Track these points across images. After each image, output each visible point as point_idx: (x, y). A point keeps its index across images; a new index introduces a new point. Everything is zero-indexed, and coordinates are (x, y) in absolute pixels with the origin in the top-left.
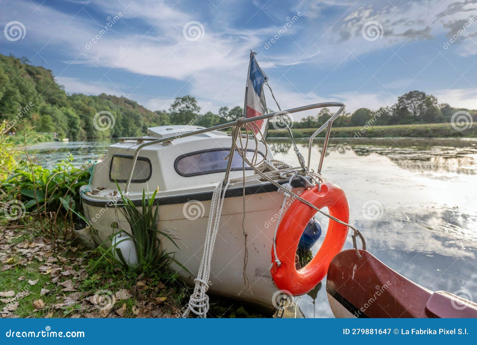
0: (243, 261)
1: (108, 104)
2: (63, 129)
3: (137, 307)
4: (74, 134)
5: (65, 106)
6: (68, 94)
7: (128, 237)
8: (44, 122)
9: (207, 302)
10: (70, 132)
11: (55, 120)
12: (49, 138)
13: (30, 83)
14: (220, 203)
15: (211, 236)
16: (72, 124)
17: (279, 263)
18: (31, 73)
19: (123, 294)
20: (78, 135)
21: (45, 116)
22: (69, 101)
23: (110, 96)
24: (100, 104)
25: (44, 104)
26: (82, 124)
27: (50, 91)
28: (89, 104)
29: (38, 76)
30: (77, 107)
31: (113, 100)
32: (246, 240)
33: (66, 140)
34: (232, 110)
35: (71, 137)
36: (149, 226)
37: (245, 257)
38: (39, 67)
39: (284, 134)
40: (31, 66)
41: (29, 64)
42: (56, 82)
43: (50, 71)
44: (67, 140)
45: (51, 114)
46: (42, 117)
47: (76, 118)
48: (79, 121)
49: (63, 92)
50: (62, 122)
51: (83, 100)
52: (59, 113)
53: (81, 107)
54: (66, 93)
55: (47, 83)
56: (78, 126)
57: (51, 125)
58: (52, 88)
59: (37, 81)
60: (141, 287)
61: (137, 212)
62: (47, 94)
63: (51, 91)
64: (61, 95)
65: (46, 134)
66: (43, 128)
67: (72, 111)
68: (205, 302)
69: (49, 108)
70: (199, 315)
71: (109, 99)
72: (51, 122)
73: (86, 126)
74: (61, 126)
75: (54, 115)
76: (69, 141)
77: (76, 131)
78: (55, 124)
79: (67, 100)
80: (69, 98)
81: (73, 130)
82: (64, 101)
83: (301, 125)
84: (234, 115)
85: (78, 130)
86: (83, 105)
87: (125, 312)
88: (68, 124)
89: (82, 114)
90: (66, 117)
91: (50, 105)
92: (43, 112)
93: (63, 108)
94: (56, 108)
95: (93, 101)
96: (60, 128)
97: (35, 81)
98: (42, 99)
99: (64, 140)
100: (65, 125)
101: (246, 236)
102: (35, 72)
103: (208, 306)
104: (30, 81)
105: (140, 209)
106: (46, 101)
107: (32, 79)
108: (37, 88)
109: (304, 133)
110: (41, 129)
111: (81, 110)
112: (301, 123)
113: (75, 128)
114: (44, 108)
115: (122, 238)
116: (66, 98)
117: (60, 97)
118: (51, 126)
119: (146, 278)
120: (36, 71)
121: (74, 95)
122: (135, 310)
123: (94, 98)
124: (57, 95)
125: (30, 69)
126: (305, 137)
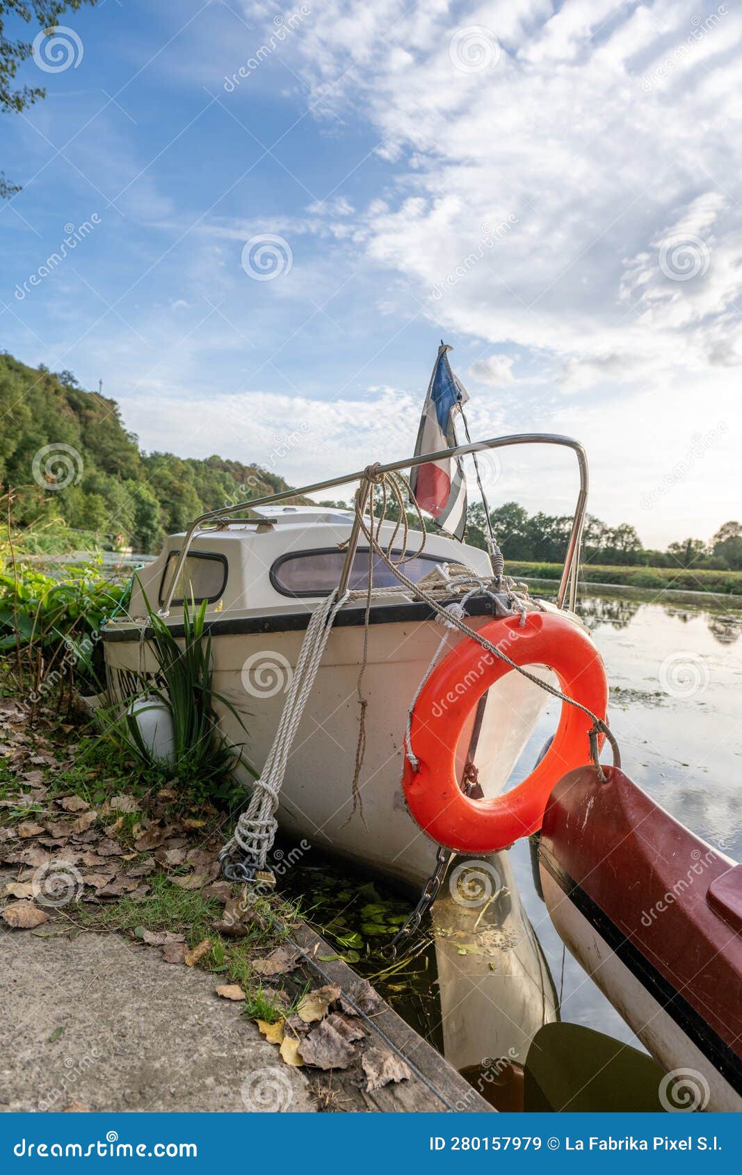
0: (355, 757)
1: (222, 479)
2: (125, 525)
3: (144, 828)
4: (145, 540)
5: (134, 479)
6: (143, 453)
7: (160, 704)
8: (89, 507)
9: (273, 831)
10: (137, 533)
11: (111, 506)
12: (94, 543)
13: (71, 426)
14: (323, 635)
15: (296, 699)
16: (143, 518)
17: (414, 762)
18: (75, 406)
19: (125, 803)
20: (154, 542)
21: (91, 495)
22: (144, 468)
23: (228, 462)
24: (205, 477)
25: (93, 470)
26: (163, 518)
27: (109, 444)
28: (183, 476)
29: (89, 413)
30: (158, 483)
31: (234, 471)
32: (363, 713)
33: (127, 551)
34: (497, 512)
35: (139, 544)
36: (197, 681)
37: (358, 750)
38: (90, 394)
39: (619, 577)
40: (77, 391)
41: (75, 386)
42: (124, 427)
43: (112, 403)
44: (130, 550)
45: (104, 493)
46: (86, 499)
47: (152, 506)
48: (158, 512)
49: (134, 449)
50: (123, 511)
51: (172, 468)
52: (120, 491)
53: (165, 482)
54: (140, 450)
55: (105, 427)
56: (155, 523)
57: (102, 515)
58: (112, 439)
59: (85, 421)
60: (167, 799)
61: (176, 649)
62: (102, 449)
63: (111, 444)
64: (129, 454)
65: (88, 534)
66: (85, 521)
67: (148, 489)
68: (267, 832)
69: (102, 480)
70: (250, 854)
71: (226, 470)
72: (102, 510)
73: (171, 523)
74: (119, 518)
75: (109, 496)
76: (134, 552)
77: (149, 532)
78: (110, 514)
79: (139, 466)
80: (144, 461)
81: (144, 530)
82: (134, 467)
83: (666, 558)
84: (502, 524)
85: (154, 530)
86: (171, 478)
87: (119, 831)
88: (136, 516)
89: (167, 499)
90: (133, 502)
91: (105, 473)
92: (88, 488)
93: (130, 481)
94: (117, 482)
95: (193, 470)
96: (119, 524)
97: (81, 422)
98: (89, 461)
99: (123, 549)
100: (130, 517)
101: (364, 705)
102: (83, 404)
103: (272, 840)
104: (71, 421)
105: (181, 643)
106: (98, 465)
107: (76, 419)
108: (83, 437)
109: (670, 580)
110: (80, 523)
111: (165, 490)
112: (668, 555)
113: (150, 527)
114: (92, 479)
115: (148, 704)
116: (138, 461)
117: (126, 459)
118: (100, 519)
119: (180, 787)
120: (86, 402)
121: (155, 456)
122: (138, 831)
123: (194, 464)
124: (120, 454)
125: (75, 397)
126: (672, 588)
